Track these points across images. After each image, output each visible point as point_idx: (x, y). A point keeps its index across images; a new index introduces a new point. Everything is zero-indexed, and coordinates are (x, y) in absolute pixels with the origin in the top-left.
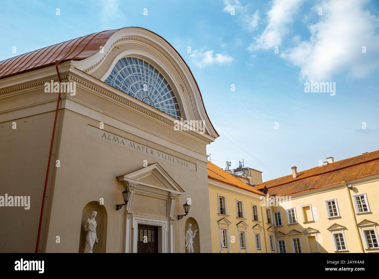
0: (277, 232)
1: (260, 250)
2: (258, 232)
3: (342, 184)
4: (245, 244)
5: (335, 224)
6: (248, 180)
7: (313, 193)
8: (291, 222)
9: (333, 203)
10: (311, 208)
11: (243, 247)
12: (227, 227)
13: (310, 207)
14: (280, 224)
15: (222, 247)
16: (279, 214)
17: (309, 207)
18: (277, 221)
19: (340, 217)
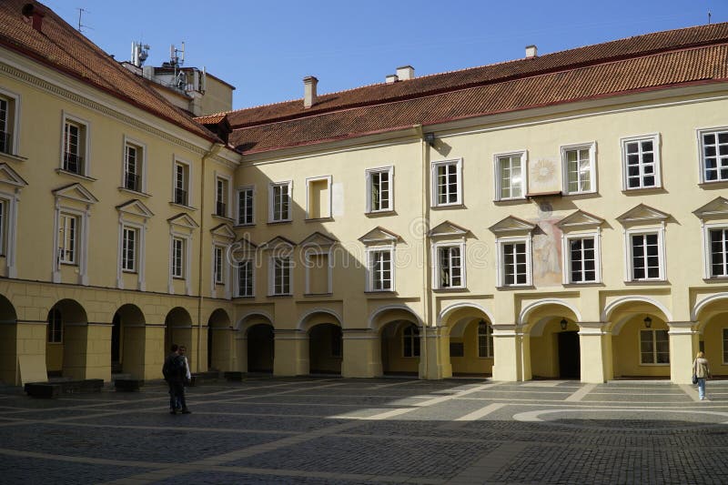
0: (238, 238)
1: (183, 279)
2: (181, 233)
3: (414, 131)
4: (136, 261)
5: (378, 229)
6: (190, 100)
7: (341, 148)
8: (277, 217)
9: (385, 176)
10: (332, 184)
11: (130, 267)
12: (84, 210)
13: (329, 182)
14: (250, 219)
15: (61, 261)
16: (250, 193)
17: (325, 181)
18: (242, 212)
19: (393, 213)
